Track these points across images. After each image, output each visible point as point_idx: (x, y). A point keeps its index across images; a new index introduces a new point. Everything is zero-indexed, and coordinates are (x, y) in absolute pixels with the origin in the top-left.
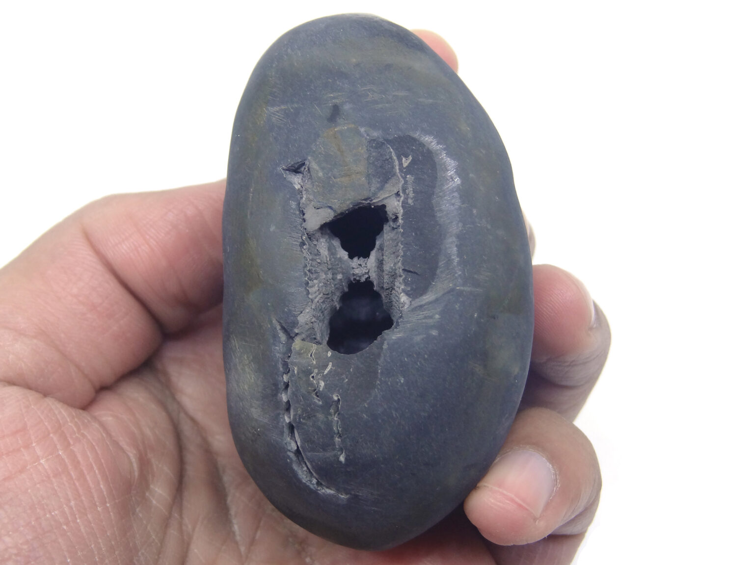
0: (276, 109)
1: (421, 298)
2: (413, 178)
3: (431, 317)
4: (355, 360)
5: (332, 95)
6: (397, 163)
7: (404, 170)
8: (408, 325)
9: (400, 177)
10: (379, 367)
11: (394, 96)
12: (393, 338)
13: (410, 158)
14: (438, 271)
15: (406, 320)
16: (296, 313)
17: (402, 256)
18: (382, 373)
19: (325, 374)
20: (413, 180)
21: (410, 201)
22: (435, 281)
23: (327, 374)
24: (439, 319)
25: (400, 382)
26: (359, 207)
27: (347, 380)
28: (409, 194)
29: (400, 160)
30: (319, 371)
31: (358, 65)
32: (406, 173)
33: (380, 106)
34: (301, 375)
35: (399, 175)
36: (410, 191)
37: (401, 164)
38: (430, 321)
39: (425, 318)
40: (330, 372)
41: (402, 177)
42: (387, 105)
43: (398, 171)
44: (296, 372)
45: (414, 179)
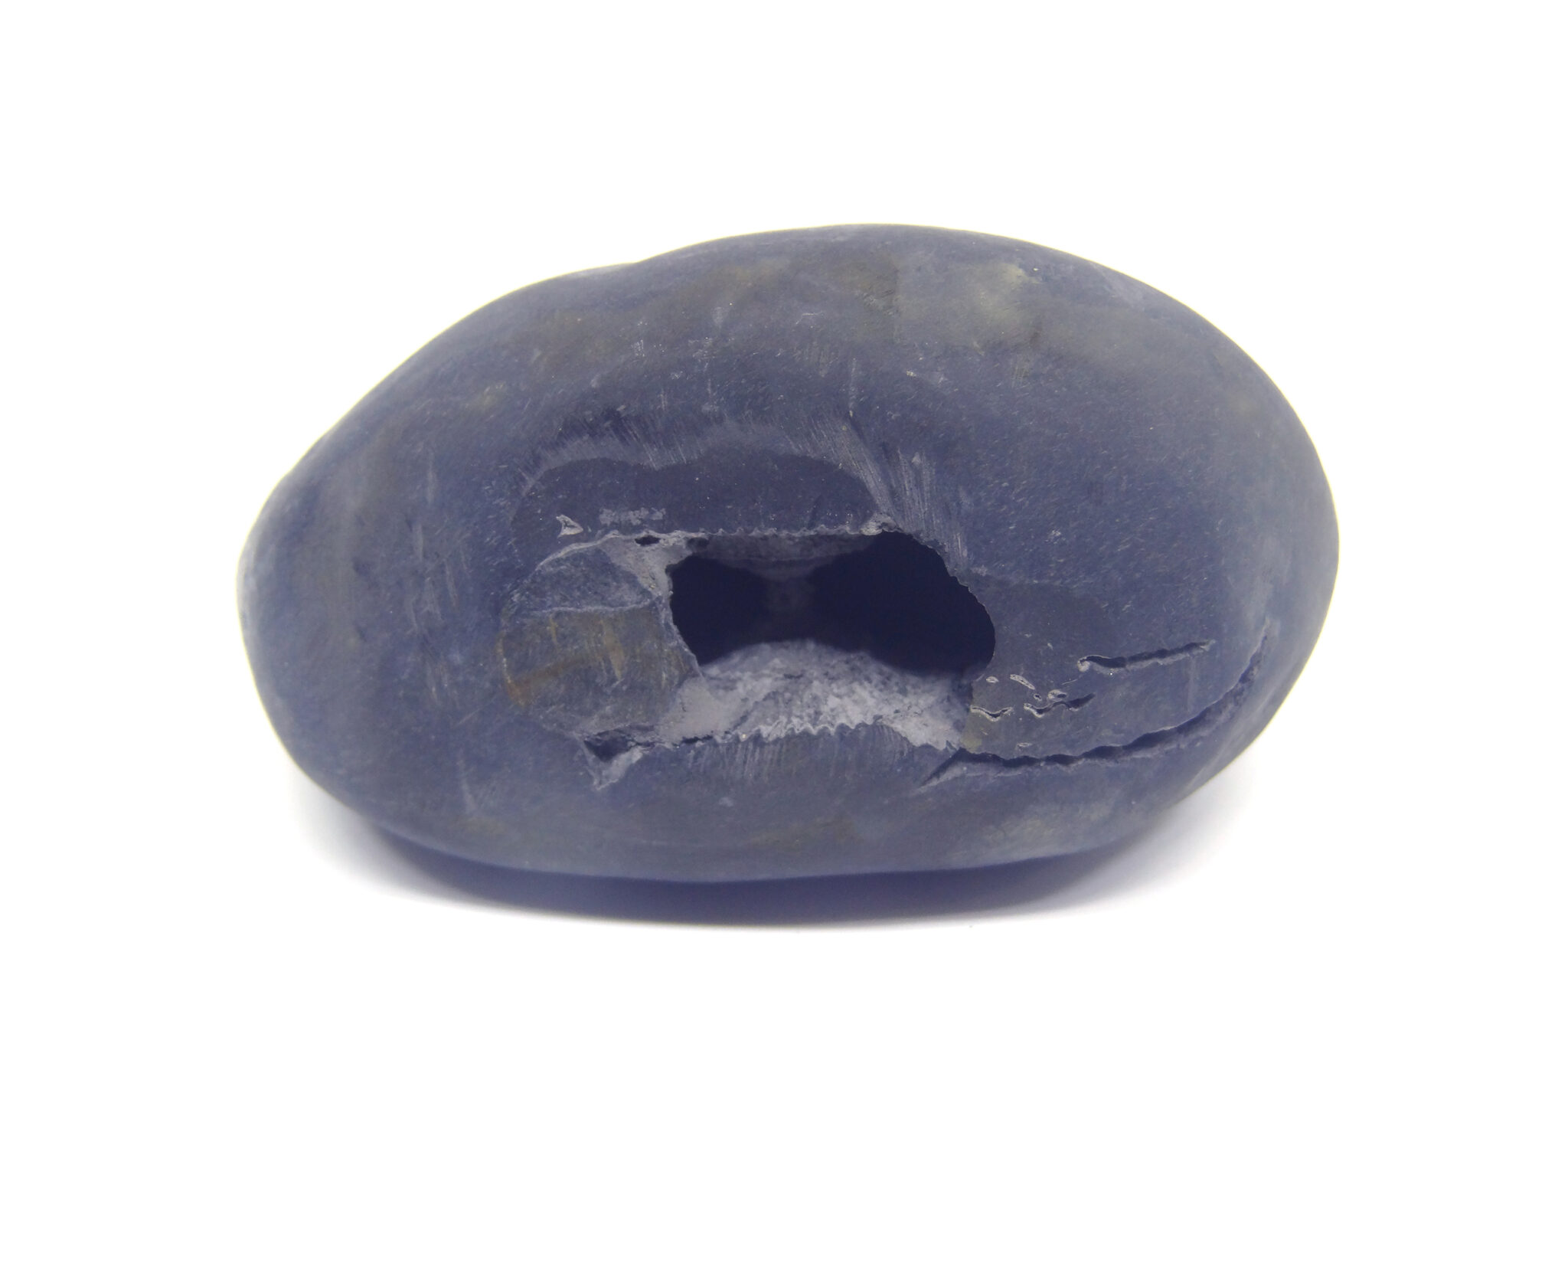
0: (468, 798)
1: (872, 492)
2: (606, 510)
3: (918, 472)
4: (1008, 629)
5: (434, 689)
6: (575, 547)
7: (590, 530)
8: (937, 521)
9: (604, 539)
10: (1027, 582)
11: (425, 556)
12: (965, 554)
13: (561, 518)
14: (813, 455)
15: (924, 526)
16: (907, 750)
17: (778, 529)
18: (1039, 577)
19: (1033, 688)
20: (610, 511)
21: (659, 515)
22: (834, 462)
23: (1034, 684)
24: (921, 455)
25: (1060, 537)
26: (675, 623)
27: (1049, 645)
28: (641, 519)
29: (569, 540)
30: (1028, 701)
31: (362, 634)
32: (596, 525)
33: (451, 586)
34: (1034, 735)
35: (599, 542)
36: (634, 517)
37: (576, 539)
38: (927, 476)
39: (918, 484)
40: (1029, 678)
41: (602, 536)
42: (448, 573)
43: (590, 545)
44: (1029, 745)
45: (608, 508)
